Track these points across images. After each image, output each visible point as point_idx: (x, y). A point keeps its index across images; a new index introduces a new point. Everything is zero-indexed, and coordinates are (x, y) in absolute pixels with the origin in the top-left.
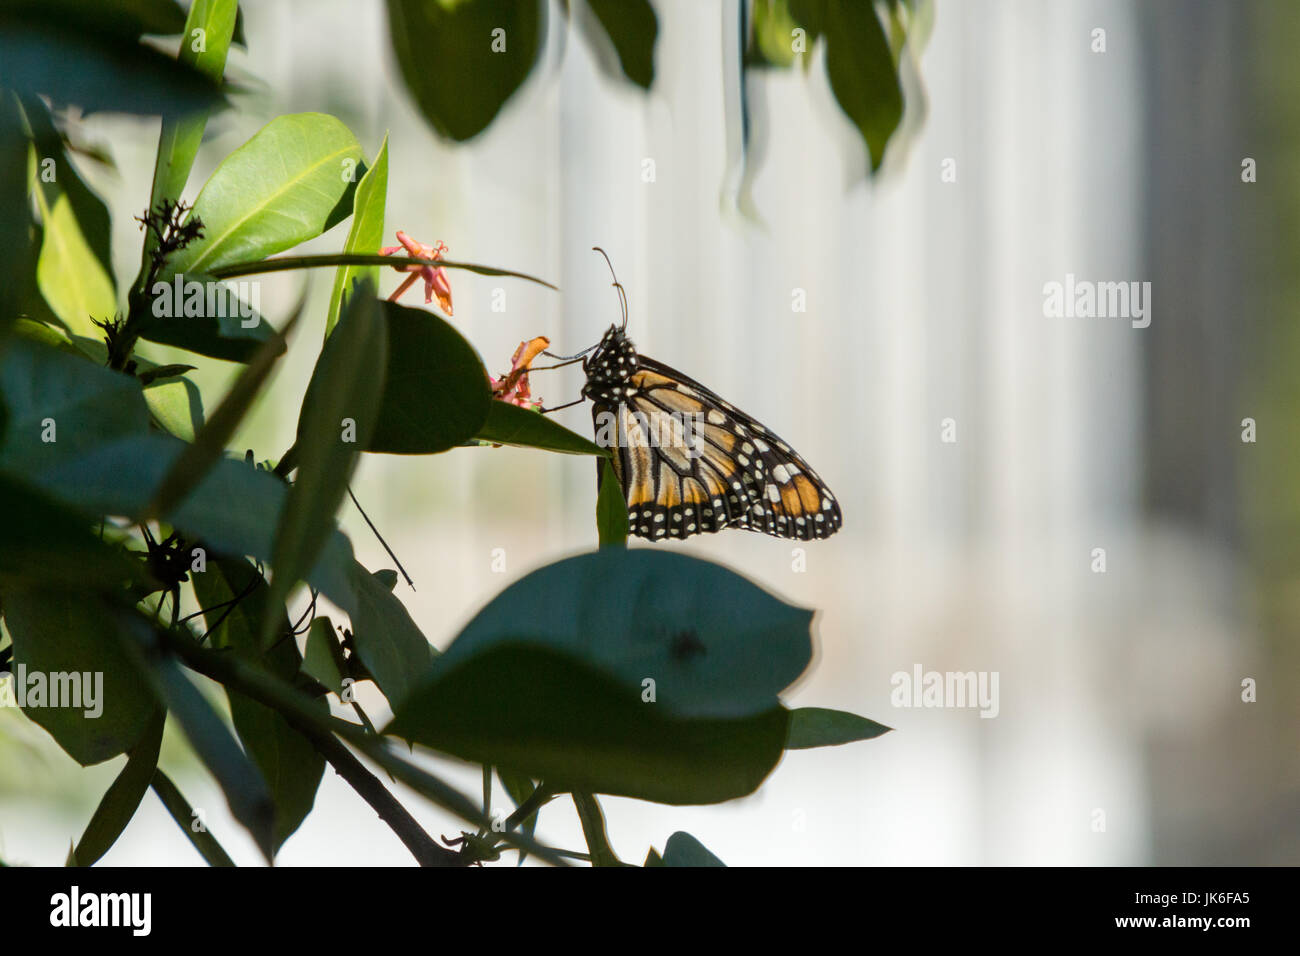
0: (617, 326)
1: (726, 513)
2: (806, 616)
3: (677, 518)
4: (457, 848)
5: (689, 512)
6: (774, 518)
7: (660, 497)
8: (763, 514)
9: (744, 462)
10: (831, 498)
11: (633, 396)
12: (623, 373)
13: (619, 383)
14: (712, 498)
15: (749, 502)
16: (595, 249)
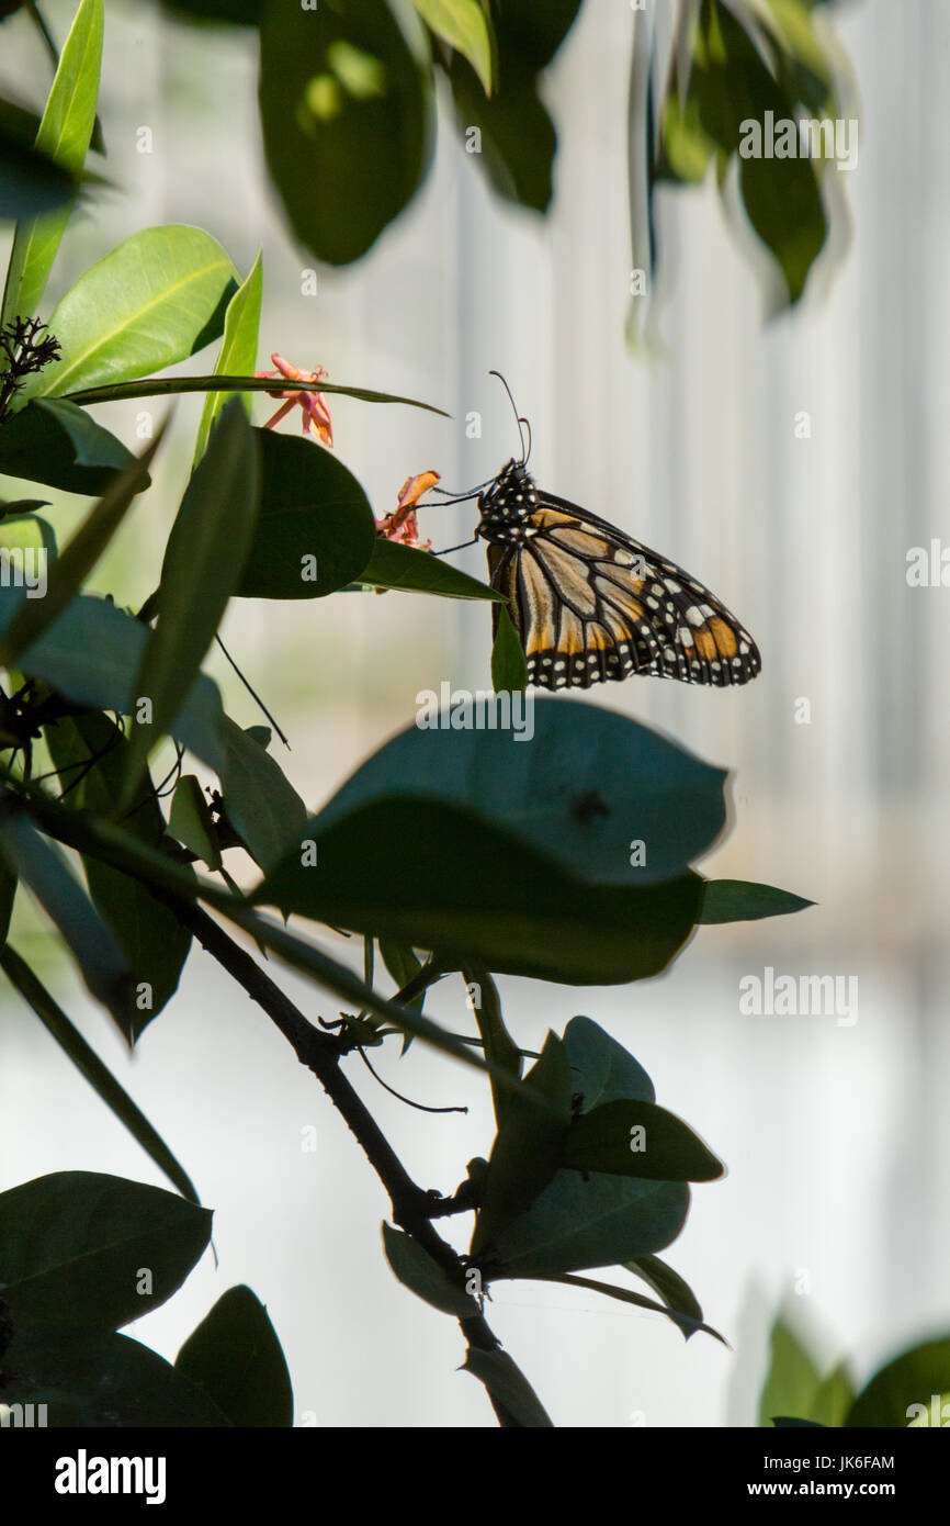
0: (517, 460)
1: (633, 659)
2: (718, 776)
3: (580, 665)
4: (336, 1032)
5: (592, 659)
6: (687, 663)
7: (560, 643)
8: (674, 659)
9: (654, 604)
10: (750, 642)
11: (532, 537)
12: (522, 512)
13: (518, 523)
14: (617, 644)
15: (659, 647)
16: (492, 373)
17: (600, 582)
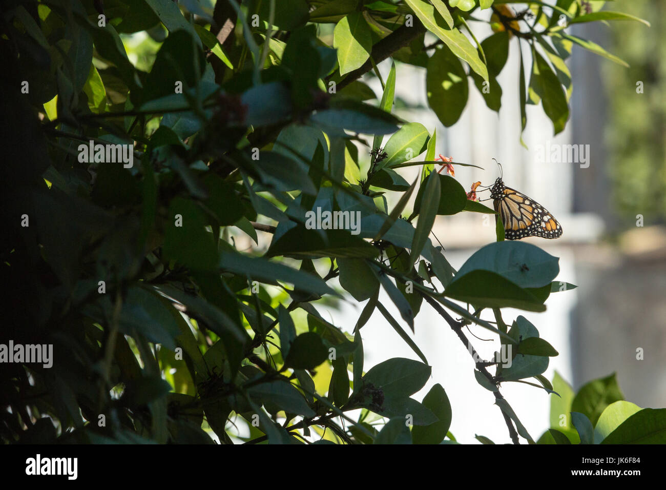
0: (500, 178)
1: (531, 231)
4: (460, 321)
6: (544, 232)
7: (513, 227)
8: (541, 231)
9: (535, 215)
10: (559, 226)
11: (504, 197)
12: (501, 190)
13: (500, 193)
14: (527, 227)
15: (537, 227)
16: (493, 159)
17: (522, 209)
